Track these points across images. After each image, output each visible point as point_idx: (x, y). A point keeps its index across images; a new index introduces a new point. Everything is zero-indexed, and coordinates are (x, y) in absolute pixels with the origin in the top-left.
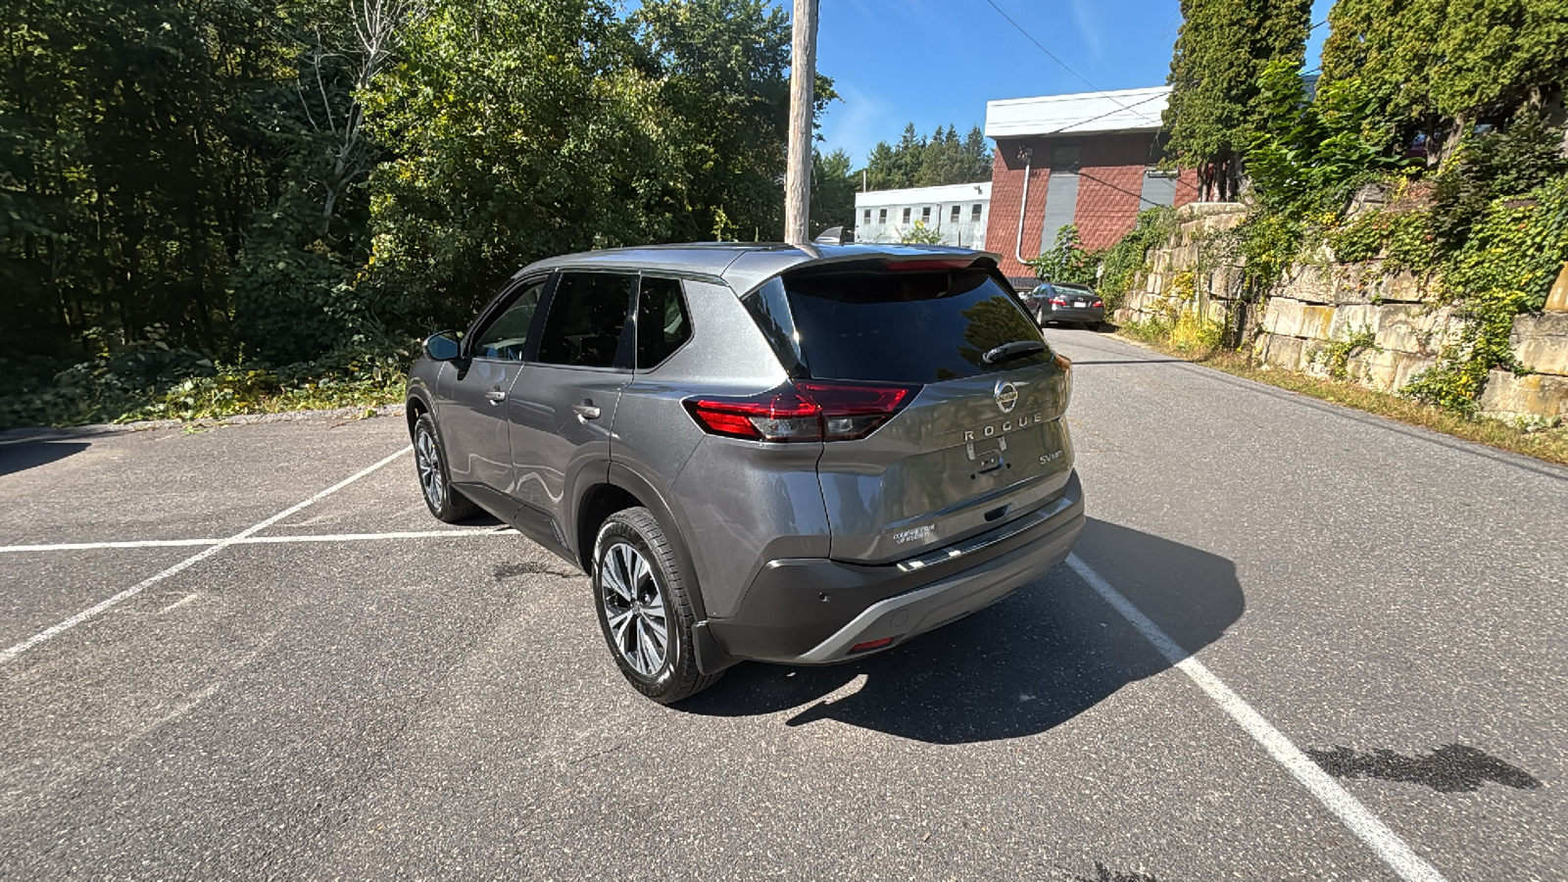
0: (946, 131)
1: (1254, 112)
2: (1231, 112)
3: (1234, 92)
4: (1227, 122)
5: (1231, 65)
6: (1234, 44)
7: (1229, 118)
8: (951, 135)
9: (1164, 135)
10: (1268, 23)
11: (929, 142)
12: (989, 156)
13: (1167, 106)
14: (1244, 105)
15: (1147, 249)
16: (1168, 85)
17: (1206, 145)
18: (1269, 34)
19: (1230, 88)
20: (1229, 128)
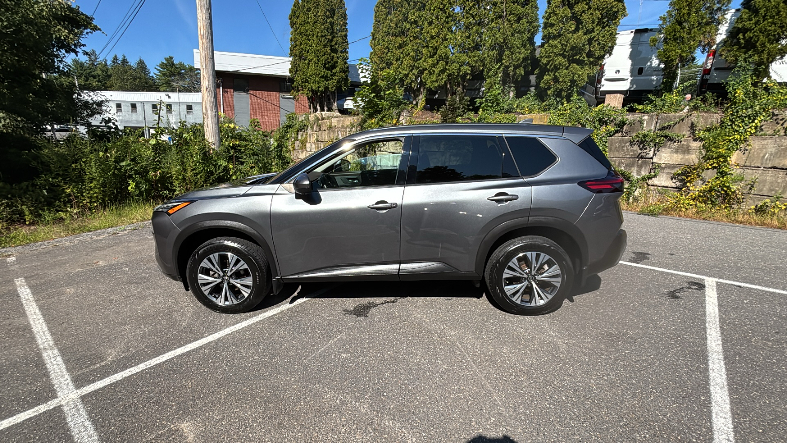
0: (120, 58)
1: (335, 76)
2: (327, 74)
3: (327, 66)
4: (326, 78)
5: (325, 54)
6: (324, 45)
7: (327, 76)
8: (124, 61)
9: (291, 80)
10: (335, 39)
11: (109, 63)
12: (153, 77)
13: (290, 66)
14: (331, 72)
15: (298, 131)
16: (290, 57)
17: (319, 87)
18: (336, 44)
19: (325, 64)
20: (327, 80)
